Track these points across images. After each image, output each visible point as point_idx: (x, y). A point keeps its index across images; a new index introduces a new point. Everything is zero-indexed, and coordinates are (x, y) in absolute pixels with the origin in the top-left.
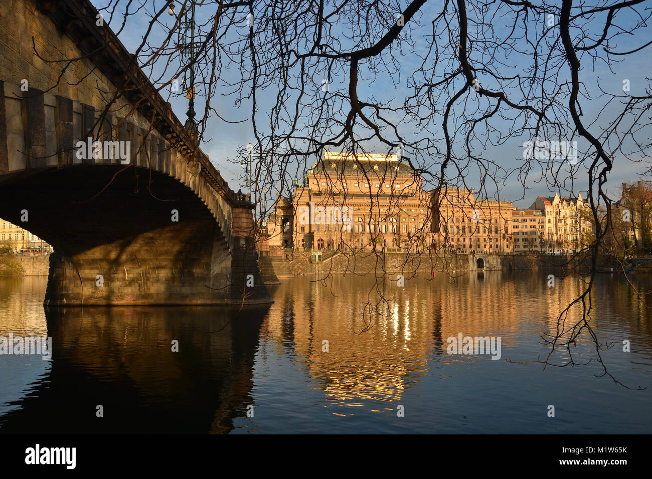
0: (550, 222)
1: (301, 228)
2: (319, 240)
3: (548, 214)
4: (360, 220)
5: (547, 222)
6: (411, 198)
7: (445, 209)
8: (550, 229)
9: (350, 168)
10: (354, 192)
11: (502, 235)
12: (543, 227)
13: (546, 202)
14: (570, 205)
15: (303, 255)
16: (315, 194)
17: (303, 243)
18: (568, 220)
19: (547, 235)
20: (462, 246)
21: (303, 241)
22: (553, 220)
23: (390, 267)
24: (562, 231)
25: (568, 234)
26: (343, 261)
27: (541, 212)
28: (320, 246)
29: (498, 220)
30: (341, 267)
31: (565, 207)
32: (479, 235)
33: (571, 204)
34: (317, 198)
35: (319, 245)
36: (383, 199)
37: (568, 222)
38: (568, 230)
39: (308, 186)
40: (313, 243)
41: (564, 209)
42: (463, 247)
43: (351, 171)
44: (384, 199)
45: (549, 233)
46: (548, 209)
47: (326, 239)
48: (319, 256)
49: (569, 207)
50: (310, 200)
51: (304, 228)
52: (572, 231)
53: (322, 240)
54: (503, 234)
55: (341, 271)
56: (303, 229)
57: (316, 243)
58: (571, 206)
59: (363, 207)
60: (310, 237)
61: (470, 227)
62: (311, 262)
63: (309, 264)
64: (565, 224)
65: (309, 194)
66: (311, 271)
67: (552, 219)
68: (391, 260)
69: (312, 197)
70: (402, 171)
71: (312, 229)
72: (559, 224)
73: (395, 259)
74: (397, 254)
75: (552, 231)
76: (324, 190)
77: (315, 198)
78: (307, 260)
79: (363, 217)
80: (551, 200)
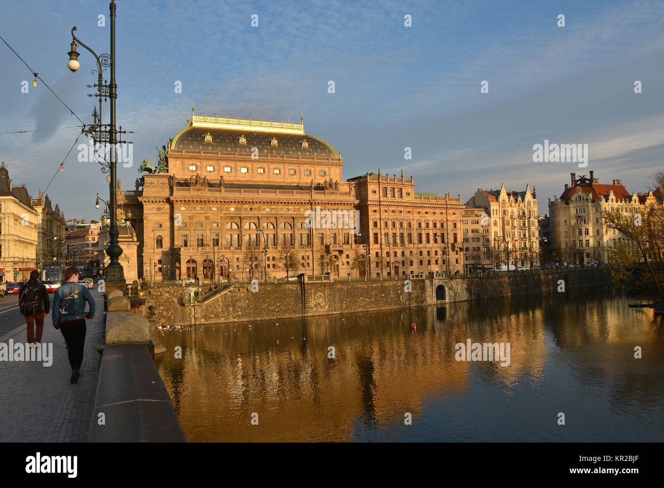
0: (495, 224)
1: (157, 240)
2: (189, 261)
3: (493, 214)
4: (253, 226)
5: (493, 224)
6: (330, 191)
7: (377, 208)
8: (496, 233)
9: (235, 143)
10: (241, 181)
11: (450, 245)
12: (488, 232)
13: (490, 198)
14: (517, 201)
15: (168, 292)
16: (179, 184)
17: (160, 266)
18: (515, 221)
19: (493, 242)
20: (399, 263)
21: (160, 262)
22: (500, 222)
23: (312, 306)
24: (510, 236)
25: (516, 241)
26: (236, 301)
27: (485, 210)
28: (192, 273)
29: (445, 224)
30: (234, 310)
31: (513, 204)
32: (420, 245)
33: (519, 200)
34: (183, 190)
35: (188, 268)
36: (287, 193)
37: (515, 225)
38: (516, 236)
39: (167, 171)
40: (177, 265)
41: (511, 206)
42: (401, 264)
43: (236, 147)
44: (289, 192)
45: (495, 240)
46: (494, 206)
47: (200, 259)
48: (197, 294)
49: (517, 205)
50: (171, 194)
51: (161, 241)
52: (520, 235)
53: (194, 261)
54: (452, 244)
55: (235, 318)
56: (159, 242)
57: (184, 267)
58: (518, 203)
59: (255, 206)
60: (173, 255)
61: (410, 235)
62: (183, 305)
63: (179, 307)
64: (513, 227)
65: (169, 184)
66: (183, 320)
67: (498, 220)
68: (315, 294)
69: (175, 188)
70: (313, 149)
71: (176, 243)
72: (507, 227)
73: (320, 293)
74: (324, 285)
75: (499, 235)
76: (194, 177)
77: (179, 190)
78: (176, 300)
79: (256, 221)
80: (496, 194)
